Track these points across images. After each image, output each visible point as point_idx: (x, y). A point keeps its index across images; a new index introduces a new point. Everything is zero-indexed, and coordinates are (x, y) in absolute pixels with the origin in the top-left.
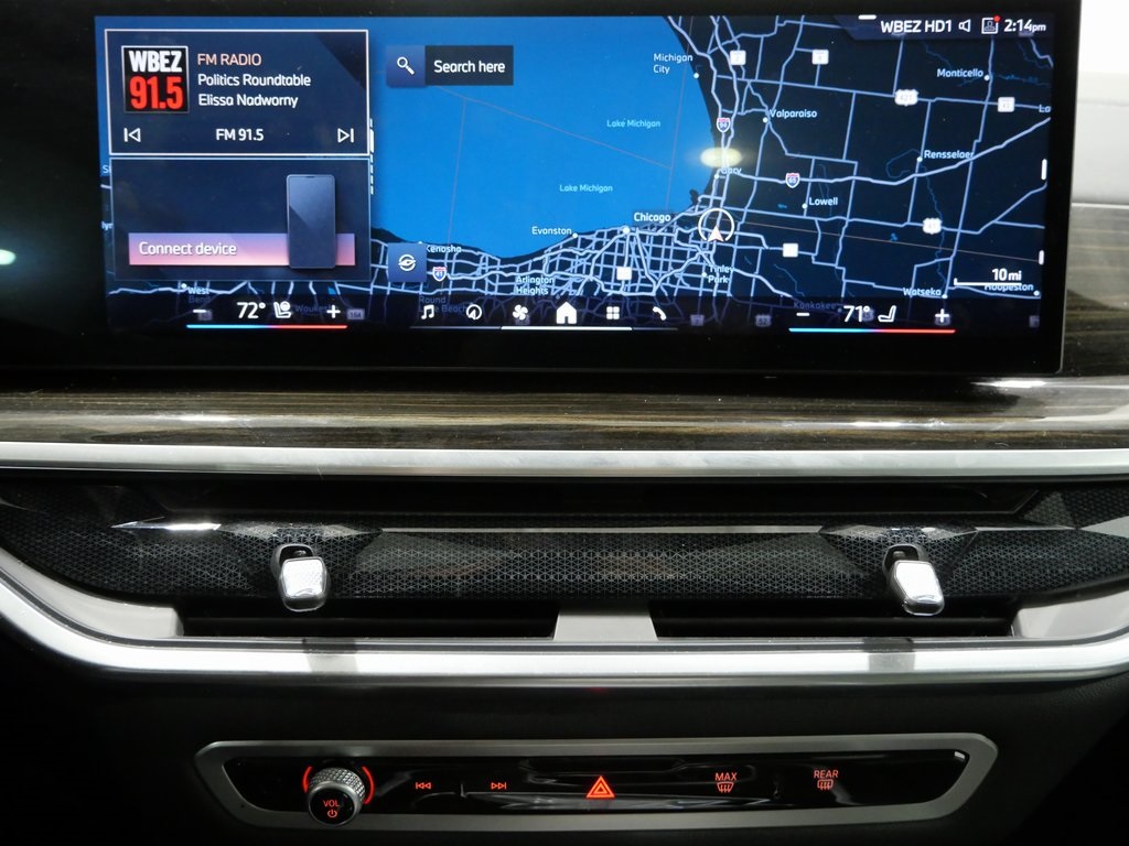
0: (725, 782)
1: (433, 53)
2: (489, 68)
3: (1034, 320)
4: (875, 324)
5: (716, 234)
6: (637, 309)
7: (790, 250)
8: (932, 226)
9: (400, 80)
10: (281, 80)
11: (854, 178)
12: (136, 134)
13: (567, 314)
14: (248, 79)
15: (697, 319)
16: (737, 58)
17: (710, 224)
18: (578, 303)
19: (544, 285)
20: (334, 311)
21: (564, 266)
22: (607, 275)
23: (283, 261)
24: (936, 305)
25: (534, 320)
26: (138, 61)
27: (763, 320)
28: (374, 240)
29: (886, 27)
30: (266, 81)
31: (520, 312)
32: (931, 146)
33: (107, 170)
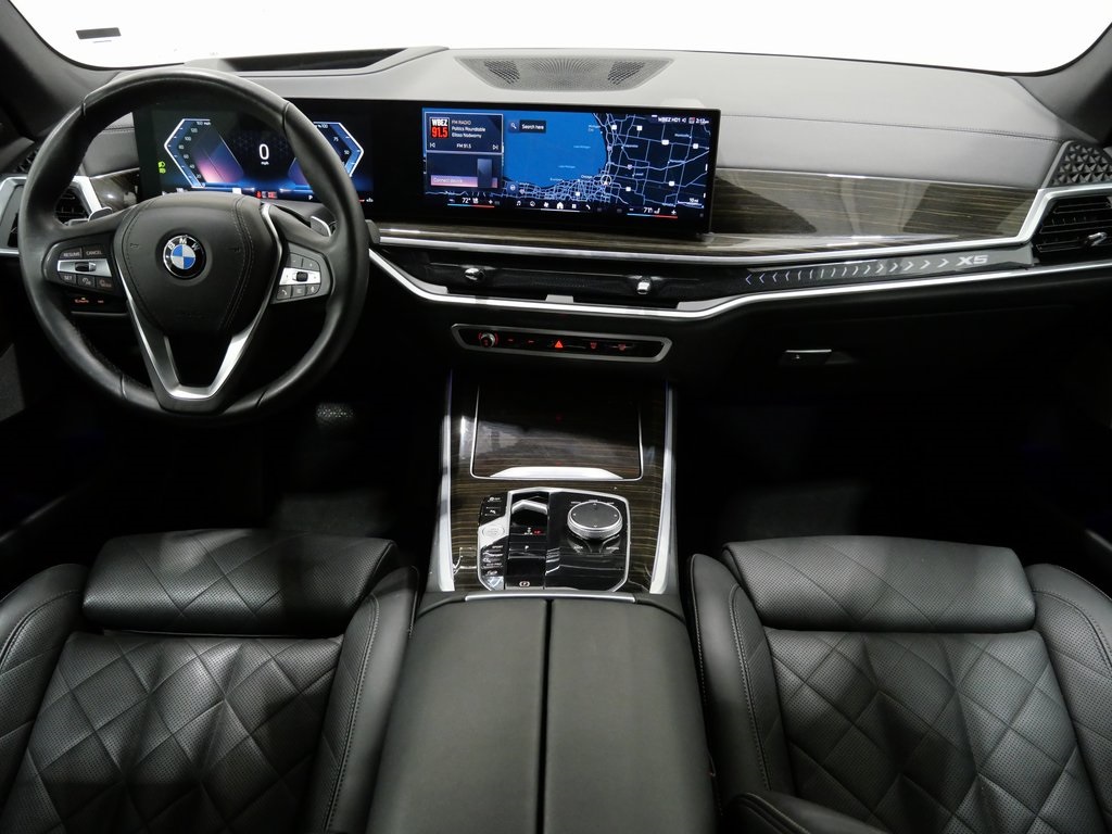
0: (593, 346)
1: (522, 122)
2: (539, 127)
3: (702, 215)
4: (653, 214)
5: (606, 183)
6: (581, 205)
7: (628, 189)
8: (672, 184)
9: (512, 130)
10: (476, 129)
11: (648, 167)
12: (433, 145)
13: (560, 205)
14: (467, 129)
15: (599, 210)
16: (614, 127)
17: (604, 179)
18: (563, 202)
19: (553, 196)
20: (491, 202)
21: (560, 191)
22: (573, 194)
23: (476, 186)
24: (672, 208)
25: (550, 207)
26: (434, 122)
27: (619, 210)
28: (503, 181)
29: (660, 120)
30: (471, 130)
31: (546, 205)
32: (672, 158)
33: (425, 156)
